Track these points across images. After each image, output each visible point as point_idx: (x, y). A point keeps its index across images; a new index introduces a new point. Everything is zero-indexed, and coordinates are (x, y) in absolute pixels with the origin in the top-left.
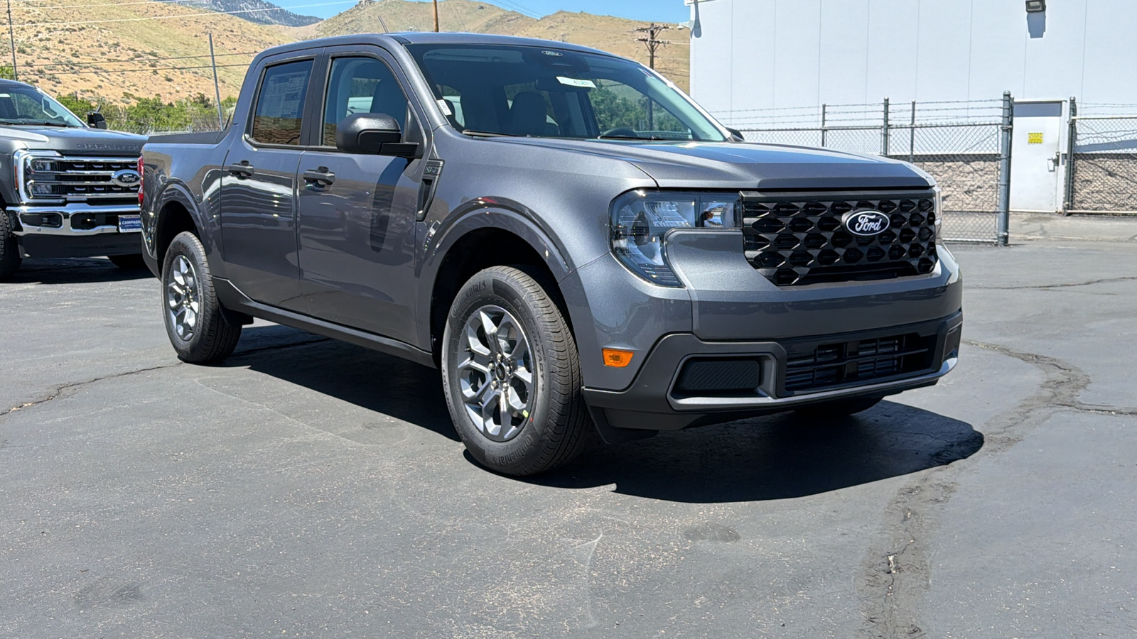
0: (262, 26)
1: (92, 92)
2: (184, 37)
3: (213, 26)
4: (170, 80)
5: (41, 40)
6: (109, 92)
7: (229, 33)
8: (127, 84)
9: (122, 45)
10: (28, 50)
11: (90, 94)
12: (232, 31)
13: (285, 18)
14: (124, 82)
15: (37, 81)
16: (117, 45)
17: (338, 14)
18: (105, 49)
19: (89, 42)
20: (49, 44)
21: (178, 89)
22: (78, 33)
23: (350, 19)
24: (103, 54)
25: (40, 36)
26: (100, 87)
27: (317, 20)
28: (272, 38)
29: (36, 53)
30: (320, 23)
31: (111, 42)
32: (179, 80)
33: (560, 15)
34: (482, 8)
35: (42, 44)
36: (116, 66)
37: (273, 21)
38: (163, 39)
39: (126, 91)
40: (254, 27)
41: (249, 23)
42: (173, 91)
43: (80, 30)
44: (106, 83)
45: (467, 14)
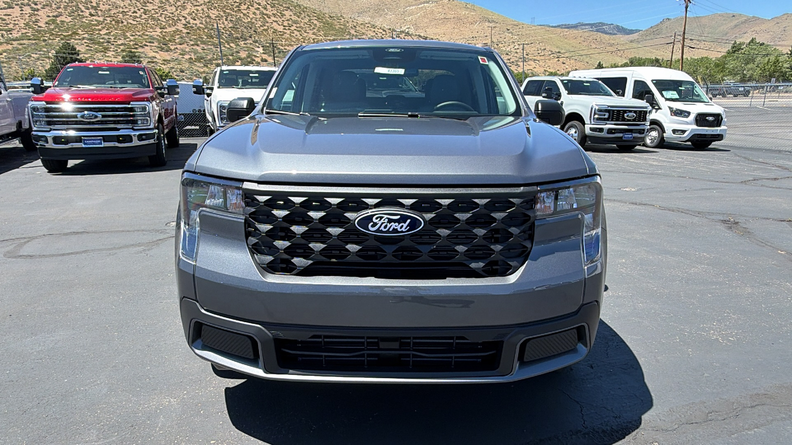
0: (611, 36)
1: (531, 70)
2: (574, 44)
3: (588, 38)
4: (564, 63)
5: (515, 49)
6: (538, 70)
7: (594, 41)
8: (546, 66)
9: (547, 49)
10: (509, 54)
11: (530, 71)
12: (596, 40)
13: (624, 32)
14: (545, 65)
15: (511, 66)
16: (545, 49)
17: (650, 27)
18: (540, 52)
19: (534, 49)
20: (518, 51)
21: (567, 67)
22: (530, 45)
23: (656, 29)
24: (539, 54)
25: (515, 47)
26: (535, 67)
27: (639, 31)
28: (614, 41)
29: (512, 55)
30: (640, 32)
31: (542, 48)
32: (568, 63)
33: (786, 16)
34: (734, 16)
35: (516, 51)
36: (542, 58)
37: (618, 33)
38: (565, 45)
39: (545, 69)
40: (607, 37)
41: (605, 35)
42: (565, 68)
43: (531, 44)
44: (538, 66)
45: (724, 20)
